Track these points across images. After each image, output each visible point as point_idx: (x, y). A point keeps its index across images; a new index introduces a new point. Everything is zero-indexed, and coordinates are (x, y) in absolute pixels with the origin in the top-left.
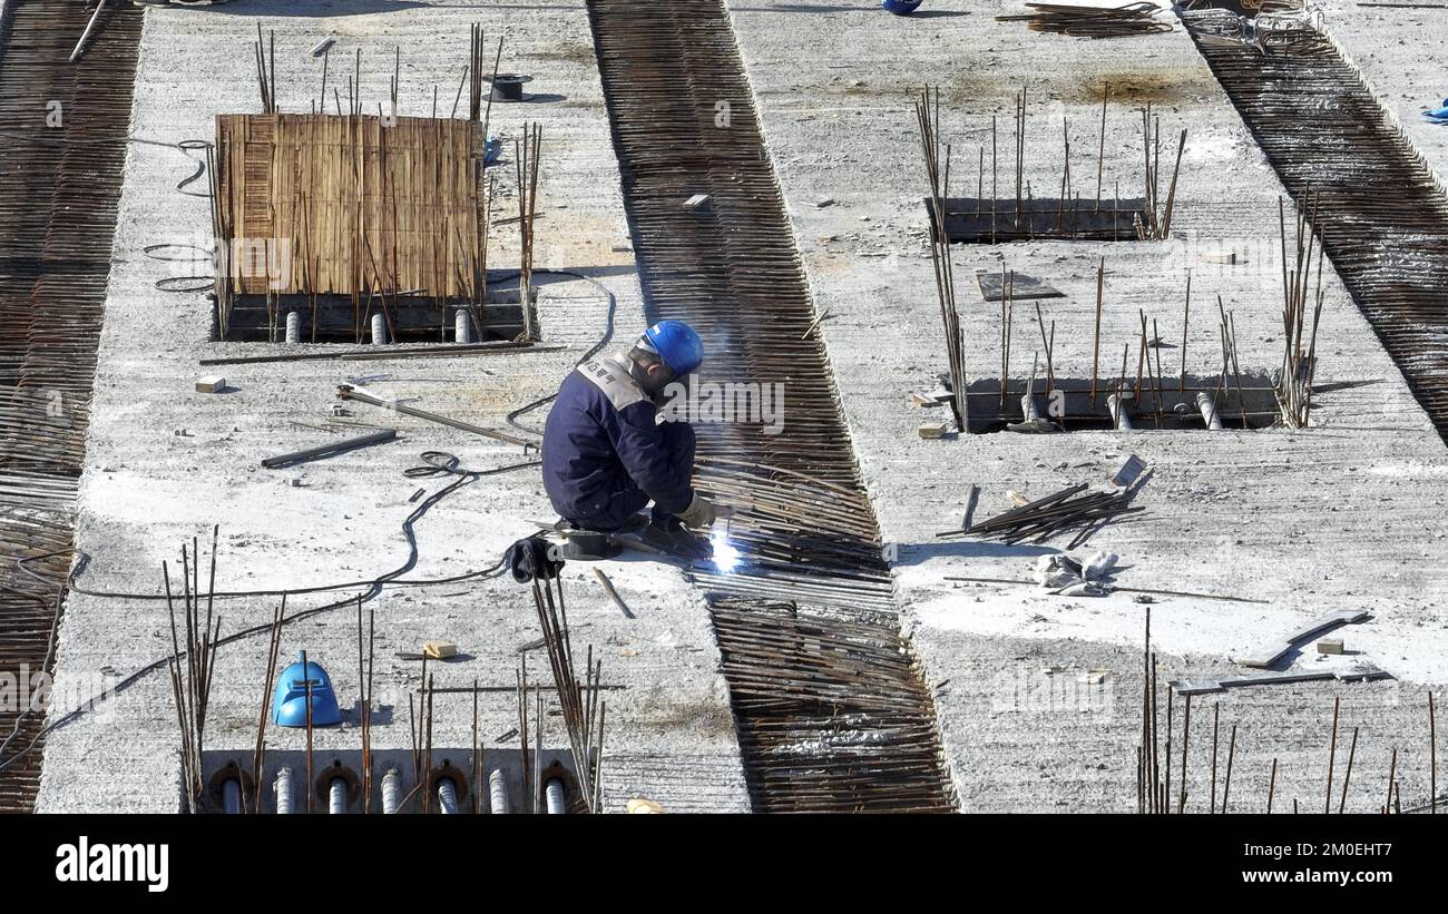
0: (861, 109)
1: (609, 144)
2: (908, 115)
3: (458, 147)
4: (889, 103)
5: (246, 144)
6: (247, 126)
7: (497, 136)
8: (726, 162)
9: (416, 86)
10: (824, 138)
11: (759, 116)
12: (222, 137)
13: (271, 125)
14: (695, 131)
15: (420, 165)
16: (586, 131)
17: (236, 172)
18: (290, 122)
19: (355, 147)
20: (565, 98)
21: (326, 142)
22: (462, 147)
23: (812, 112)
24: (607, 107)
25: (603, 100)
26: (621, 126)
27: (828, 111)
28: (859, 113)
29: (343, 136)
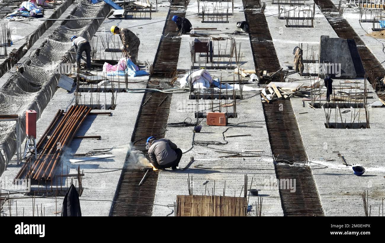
0: (348, 199)
1: (281, 206)
2: (360, 200)
3: (240, 204)
4: (355, 197)
5: (184, 203)
6: (185, 198)
7: (251, 204)
8: (311, 211)
9: (230, 192)
10: (338, 206)
11: (321, 200)
12: (178, 201)
13: (191, 198)
14: (304, 204)
15: (230, 209)
16: (275, 203)
17: (182, 210)
18: (196, 197)
19: (213, 204)
20: (269, 195)
21: (205, 203)
22: (241, 205)
23: (335, 199)
24: (281, 198)
25: (279, 196)
26: (284, 203)
27: (339, 199)
28: (347, 200)
29: (210, 201)
